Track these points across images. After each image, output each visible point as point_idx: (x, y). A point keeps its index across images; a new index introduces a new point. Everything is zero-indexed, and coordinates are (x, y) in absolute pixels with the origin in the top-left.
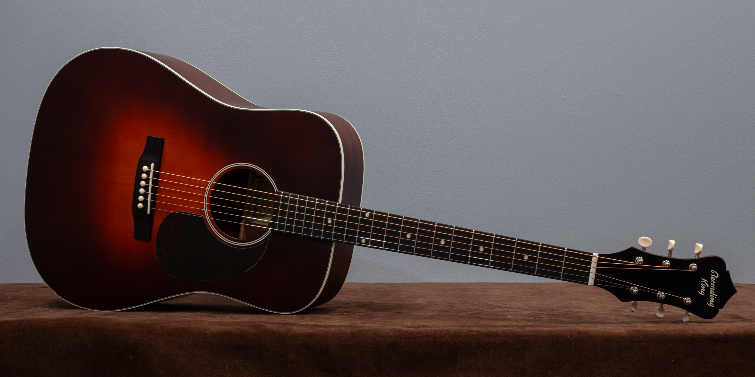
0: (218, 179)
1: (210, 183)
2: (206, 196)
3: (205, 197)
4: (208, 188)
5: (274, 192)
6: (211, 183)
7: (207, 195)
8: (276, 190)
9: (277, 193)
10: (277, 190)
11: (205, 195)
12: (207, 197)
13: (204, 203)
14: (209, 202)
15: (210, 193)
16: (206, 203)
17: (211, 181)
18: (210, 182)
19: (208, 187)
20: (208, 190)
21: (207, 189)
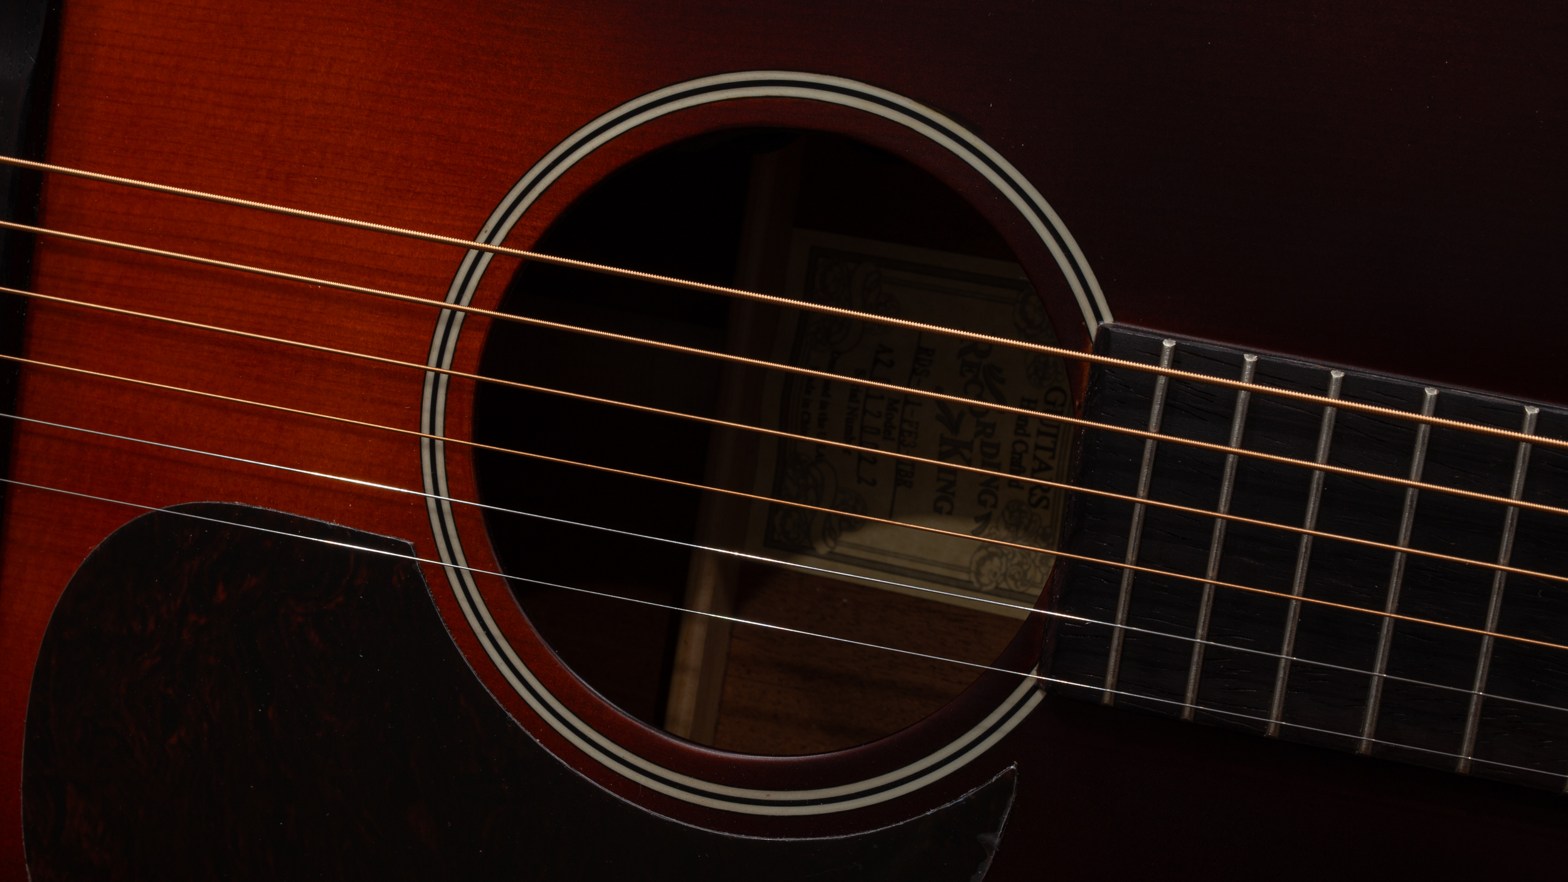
0: (542, 224)
1: (473, 254)
2: (437, 375)
3: (430, 376)
4: (458, 301)
5: (1077, 336)
6: (487, 257)
7: (445, 368)
8: (1098, 316)
9: (1106, 342)
10: (1108, 319)
11: (432, 366)
12: (444, 378)
13: (425, 432)
14: (467, 428)
15: (477, 341)
16: (439, 435)
17: (483, 236)
18: (479, 243)
19: (453, 294)
20: (460, 316)
21: (446, 313)
